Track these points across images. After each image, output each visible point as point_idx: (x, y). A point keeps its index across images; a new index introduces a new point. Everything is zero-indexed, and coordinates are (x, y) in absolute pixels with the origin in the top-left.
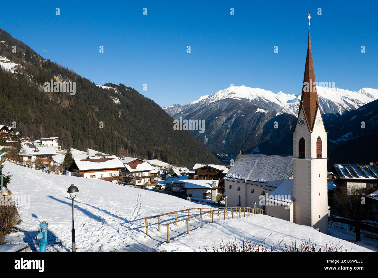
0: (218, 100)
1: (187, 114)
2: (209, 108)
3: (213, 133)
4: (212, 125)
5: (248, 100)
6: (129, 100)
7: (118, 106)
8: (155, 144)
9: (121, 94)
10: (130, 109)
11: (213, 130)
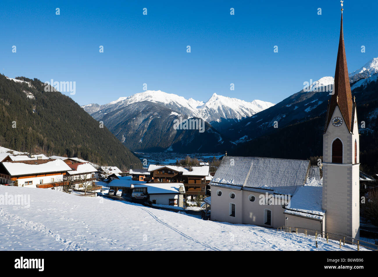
0: (136, 102)
1: (105, 113)
2: (127, 108)
3: (131, 132)
4: (129, 125)
5: (163, 103)
6: (45, 96)
7: (32, 101)
8: (73, 141)
9: (36, 89)
10: (45, 105)
11: (131, 130)
